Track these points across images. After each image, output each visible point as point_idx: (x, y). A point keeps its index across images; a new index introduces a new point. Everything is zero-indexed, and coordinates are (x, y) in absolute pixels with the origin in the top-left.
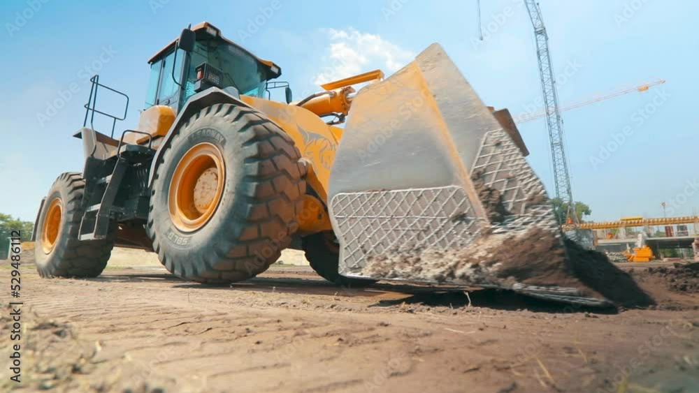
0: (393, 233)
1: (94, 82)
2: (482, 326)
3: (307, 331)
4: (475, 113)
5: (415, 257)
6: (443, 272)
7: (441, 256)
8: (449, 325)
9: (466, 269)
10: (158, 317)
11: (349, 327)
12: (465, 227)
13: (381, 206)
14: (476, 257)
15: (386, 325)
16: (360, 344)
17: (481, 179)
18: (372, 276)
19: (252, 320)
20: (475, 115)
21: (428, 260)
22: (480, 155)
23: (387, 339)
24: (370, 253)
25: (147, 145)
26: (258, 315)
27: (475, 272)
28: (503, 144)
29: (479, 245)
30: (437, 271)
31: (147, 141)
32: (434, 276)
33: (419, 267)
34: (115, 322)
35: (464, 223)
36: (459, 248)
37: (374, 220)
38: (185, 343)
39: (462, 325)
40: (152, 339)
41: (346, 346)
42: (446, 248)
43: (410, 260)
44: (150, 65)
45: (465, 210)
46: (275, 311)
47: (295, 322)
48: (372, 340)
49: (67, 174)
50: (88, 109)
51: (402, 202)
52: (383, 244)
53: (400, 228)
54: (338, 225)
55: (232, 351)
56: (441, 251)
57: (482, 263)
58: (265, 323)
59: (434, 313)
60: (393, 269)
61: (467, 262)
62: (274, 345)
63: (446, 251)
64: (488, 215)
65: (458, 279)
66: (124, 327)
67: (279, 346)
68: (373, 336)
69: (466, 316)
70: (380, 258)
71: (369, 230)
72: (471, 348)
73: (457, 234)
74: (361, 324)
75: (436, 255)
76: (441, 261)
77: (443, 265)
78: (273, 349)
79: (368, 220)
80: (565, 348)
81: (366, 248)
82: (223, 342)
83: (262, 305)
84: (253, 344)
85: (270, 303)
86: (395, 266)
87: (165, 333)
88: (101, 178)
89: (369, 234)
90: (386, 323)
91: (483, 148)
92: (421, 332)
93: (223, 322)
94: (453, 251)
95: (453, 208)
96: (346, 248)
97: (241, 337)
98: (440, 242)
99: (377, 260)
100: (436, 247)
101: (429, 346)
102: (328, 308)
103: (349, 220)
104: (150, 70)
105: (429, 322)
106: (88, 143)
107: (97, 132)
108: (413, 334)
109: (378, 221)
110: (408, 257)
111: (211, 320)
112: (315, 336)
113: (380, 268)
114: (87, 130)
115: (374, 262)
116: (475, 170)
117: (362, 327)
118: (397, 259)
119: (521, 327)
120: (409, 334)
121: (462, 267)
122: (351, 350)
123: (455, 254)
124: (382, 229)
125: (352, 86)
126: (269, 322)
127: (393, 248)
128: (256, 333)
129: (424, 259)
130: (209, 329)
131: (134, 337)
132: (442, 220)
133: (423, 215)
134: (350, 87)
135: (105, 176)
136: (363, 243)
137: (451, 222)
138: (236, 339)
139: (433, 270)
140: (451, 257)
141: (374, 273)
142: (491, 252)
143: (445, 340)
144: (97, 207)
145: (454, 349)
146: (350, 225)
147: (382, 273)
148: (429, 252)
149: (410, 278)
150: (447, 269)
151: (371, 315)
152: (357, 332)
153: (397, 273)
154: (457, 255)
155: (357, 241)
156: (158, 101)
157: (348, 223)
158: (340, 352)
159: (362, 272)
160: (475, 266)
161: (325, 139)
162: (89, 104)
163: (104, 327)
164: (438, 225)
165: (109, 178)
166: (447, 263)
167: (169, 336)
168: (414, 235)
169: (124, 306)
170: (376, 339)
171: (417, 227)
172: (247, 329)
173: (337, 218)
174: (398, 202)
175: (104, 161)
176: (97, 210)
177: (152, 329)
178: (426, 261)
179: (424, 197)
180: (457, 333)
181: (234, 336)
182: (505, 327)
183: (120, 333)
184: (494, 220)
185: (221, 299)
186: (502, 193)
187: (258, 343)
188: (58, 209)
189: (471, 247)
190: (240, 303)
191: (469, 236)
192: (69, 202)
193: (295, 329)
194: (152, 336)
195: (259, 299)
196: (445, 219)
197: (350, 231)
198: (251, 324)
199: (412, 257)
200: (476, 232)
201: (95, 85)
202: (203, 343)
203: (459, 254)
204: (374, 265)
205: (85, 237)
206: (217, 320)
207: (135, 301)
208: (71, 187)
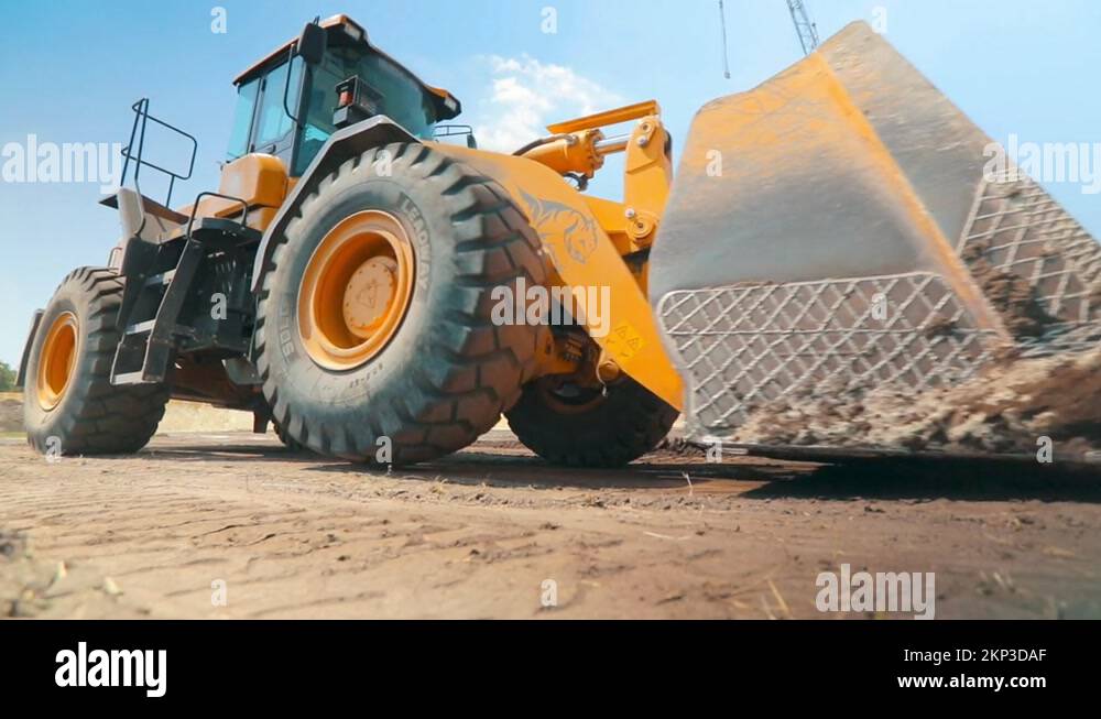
0: (798, 360)
1: (139, 112)
2: (702, 528)
3: (427, 538)
4: (957, 140)
5: (851, 404)
6: (921, 432)
7: (910, 401)
8: (652, 527)
9: (975, 424)
10: (192, 516)
11: (493, 532)
12: (956, 347)
13: (768, 313)
14: (991, 401)
15: (554, 528)
16: (505, 558)
17: (983, 259)
18: (762, 441)
19: (343, 521)
20: (957, 144)
21: (882, 409)
22: (978, 214)
23: (550, 551)
24: (753, 398)
25: (239, 220)
26: (354, 512)
27: (995, 431)
28: (1026, 195)
29: (992, 380)
30: (908, 431)
31: (239, 214)
32: (902, 438)
33: (865, 423)
34: (113, 526)
35: (952, 340)
36: (948, 387)
37: (754, 338)
38: (221, 560)
39: (671, 527)
40: (172, 555)
41: (482, 562)
42: (919, 387)
43: (842, 410)
44: (236, 88)
45: (951, 315)
46: (384, 505)
47: (411, 524)
48: (525, 552)
49: (84, 269)
50: (128, 157)
51: (813, 305)
52: (778, 382)
53: (812, 352)
54: (676, 350)
55: (296, 574)
56: (909, 392)
57: (1008, 413)
58: (362, 525)
59: (636, 508)
60: (806, 428)
61: (974, 411)
62: (367, 561)
63: (920, 392)
64: (1006, 323)
65: (954, 445)
66: (127, 534)
67: (376, 563)
68: (529, 546)
69: (683, 512)
70: (774, 407)
71: (745, 357)
72: (676, 564)
73: (939, 360)
74: (515, 525)
75: (900, 400)
76: (910, 410)
77: (916, 418)
78: (365, 568)
79: (741, 338)
80: (822, 562)
81: (740, 389)
82: (285, 557)
83: (366, 496)
84: (334, 561)
85: (380, 492)
86: (810, 422)
87: (196, 544)
88: (154, 275)
89: (746, 363)
90: (553, 525)
91: (982, 202)
92: (608, 539)
93: (296, 524)
94: (936, 392)
95: (926, 312)
96: (698, 391)
97: (318, 548)
98: (903, 375)
99: (769, 411)
100: (895, 386)
101: (612, 562)
102: (471, 500)
103: (701, 340)
104: (237, 96)
105: (623, 522)
106: (131, 216)
107: (144, 197)
108: (593, 541)
109: (763, 340)
110: (836, 405)
111: (278, 521)
112: (438, 547)
113: (777, 426)
114: (126, 192)
115: (761, 415)
116: (968, 243)
117: (516, 531)
118: (812, 409)
119: (763, 529)
120: (587, 542)
121: (962, 422)
122: (490, 567)
123: (940, 398)
124: (773, 354)
125: (602, 129)
126: (369, 524)
127: (802, 388)
128: (345, 542)
129: (872, 408)
130: (269, 537)
131: (141, 551)
132: (904, 335)
133: (861, 327)
134: (597, 130)
135: (162, 271)
136: (733, 382)
137: (922, 339)
138: (311, 551)
139: (895, 428)
140: (933, 403)
141: (766, 435)
142: (1026, 393)
143: (642, 551)
144: (149, 325)
145: (651, 565)
146: (705, 348)
147: (783, 436)
148: (882, 394)
149: (847, 443)
150: (929, 426)
151: (536, 512)
152: (505, 538)
153: (815, 435)
154: (947, 399)
155: (720, 377)
156: (253, 147)
157: (700, 345)
158: (470, 572)
159: (738, 434)
160: (995, 418)
161: (574, 211)
162: (130, 148)
163: (96, 534)
164: (894, 345)
165: (169, 276)
166: (926, 415)
167: (201, 548)
168: (843, 364)
169: (139, 499)
170: (533, 551)
171: (848, 349)
172: (331, 536)
173: (674, 336)
174: (805, 304)
175: (158, 246)
176: (149, 331)
177: (175, 537)
178: (879, 413)
179: (860, 294)
180: (661, 540)
181: (307, 547)
182: (738, 529)
183: (119, 544)
184: (1021, 333)
185: (300, 486)
186: (1033, 283)
187: (342, 559)
188: (68, 329)
189: (974, 384)
190: (332, 492)
191: (966, 363)
192: (91, 318)
193: (408, 535)
194: (172, 549)
195: (365, 486)
196: (907, 333)
197: (703, 359)
198: (341, 526)
199: (844, 404)
200: (982, 357)
201: (141, 117)
202: (252, 559)
203: (949, 397)
204: (763, 421)
205: (122, 379)
206: (286, 521)
207: (159, 491)
208: (94, 293)
